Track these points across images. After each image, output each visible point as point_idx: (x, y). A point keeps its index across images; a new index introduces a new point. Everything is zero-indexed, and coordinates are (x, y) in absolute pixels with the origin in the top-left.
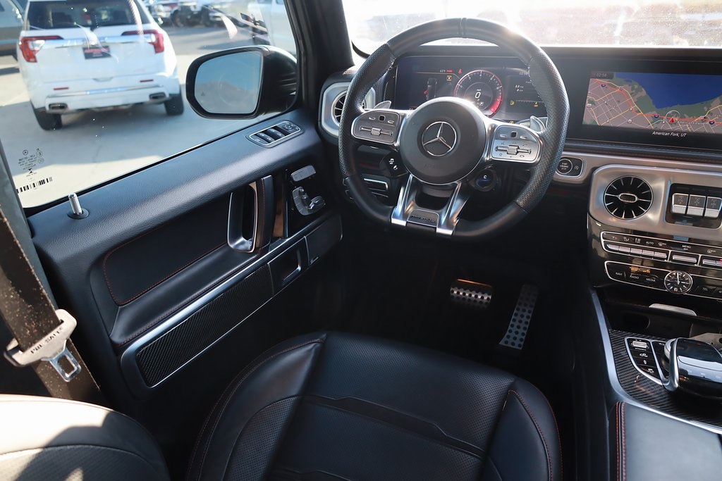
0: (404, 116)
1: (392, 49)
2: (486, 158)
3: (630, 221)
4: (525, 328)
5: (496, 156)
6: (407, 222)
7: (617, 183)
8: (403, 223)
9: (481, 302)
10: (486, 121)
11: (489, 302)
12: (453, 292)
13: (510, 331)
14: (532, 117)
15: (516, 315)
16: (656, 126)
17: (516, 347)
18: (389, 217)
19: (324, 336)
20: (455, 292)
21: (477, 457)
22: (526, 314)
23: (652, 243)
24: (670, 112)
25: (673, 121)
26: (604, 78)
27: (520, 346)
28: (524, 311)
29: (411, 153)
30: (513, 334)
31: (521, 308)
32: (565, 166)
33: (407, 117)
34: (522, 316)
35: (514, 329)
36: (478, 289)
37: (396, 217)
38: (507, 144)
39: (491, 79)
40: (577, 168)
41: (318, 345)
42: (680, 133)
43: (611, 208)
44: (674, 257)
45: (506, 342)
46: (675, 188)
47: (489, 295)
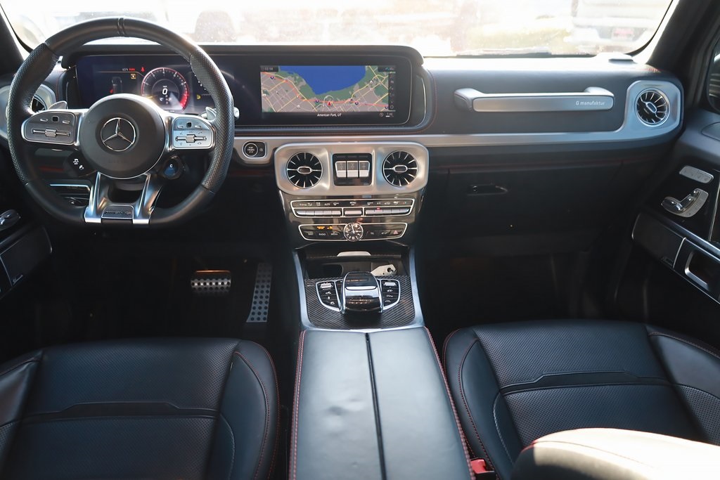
0: (80, 115)
1: (52, 48)
2: (168, 148)
3: (310, 189)
4: (266, 302)
5: (178, 145)
6: (102, 219)
7: (294, 159)
8: (98, 221)
9: (222, 288)
10: (163, 114)
11: (230, 286)
12: (193, 284)
13: (254, 308)
14: (207, 108)
15: (257, 292)
16: (319, 109)
17: (262, 321)
18: (82, 217)
19: (39, 353)
20: (196, 284)
21: (211, 418)
22: (265, 289)
23: (329, 204)
24: (326, 97)
25: (329, 104)
26: (271, 71)
27: (264, 319)
28: (263, 287)
29: (92, 151)
30: (257, 310)
31: (260, 285)
32: (251, 150)
33: (83, 116)
34: (262, 292)
35: (258, 305)
36: (217, 277)
37: (88, 216)
38: (185, 133)
39: (175, 76)
40: (261, 150)
41: (33, 364)
42: (337, 113)
43: (294, 181)
44: (347, 213)
45: (252, 319)
46: (336, 158)
47: (228, 279)
